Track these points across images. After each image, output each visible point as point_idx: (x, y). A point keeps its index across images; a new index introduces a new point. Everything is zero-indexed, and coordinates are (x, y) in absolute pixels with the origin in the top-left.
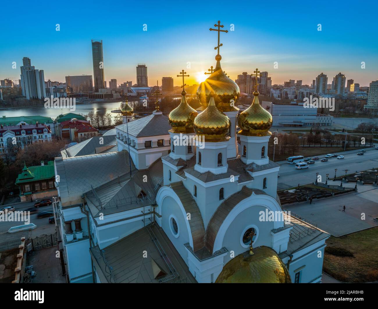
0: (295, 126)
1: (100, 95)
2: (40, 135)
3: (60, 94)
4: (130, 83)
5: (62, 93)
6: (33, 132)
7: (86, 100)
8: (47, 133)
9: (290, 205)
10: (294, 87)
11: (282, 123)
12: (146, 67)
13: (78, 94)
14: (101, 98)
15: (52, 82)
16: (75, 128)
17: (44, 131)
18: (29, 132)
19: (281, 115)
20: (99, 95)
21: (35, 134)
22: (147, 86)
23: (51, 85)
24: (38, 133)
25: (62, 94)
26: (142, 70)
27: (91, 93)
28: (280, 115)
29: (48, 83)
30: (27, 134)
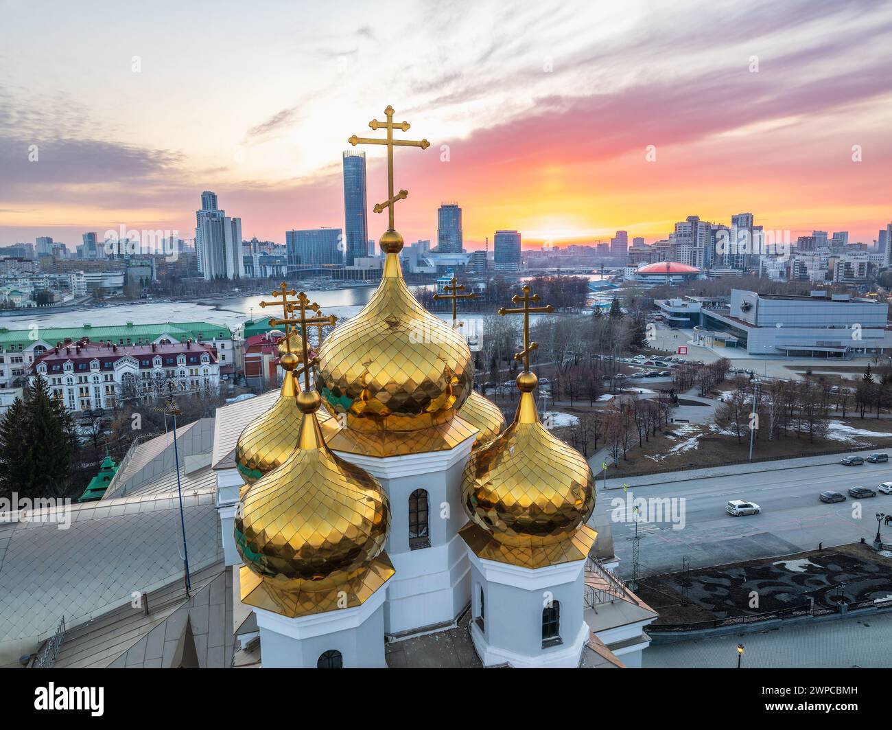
0: (822, 355)
1: (357, 271)
2: (194, 367)
3: (273, 270)
4: (426, 243)
5: (277, 266)
6: (178, 361)
7: (326, 282)
8: (208, 363)
9: (784, 624)
10: (825, 249)
11: (784, 348)
12: (460, 210)
13: (310, 269)
14: (357, 278)
15: (261, 244)
16: (273, 353)
17: (202, 359)
18: (170, 360)
19: (782, 327)
20: (353, 271)
21: (182, 366)
22: (460, 250)
23: (257, 249)
24: (189, 363)
25: (277, 269)
26: (450, 216)
27: (340, 267)
28: (778, 326)
29: (252, 244)
30: (164, 364)
